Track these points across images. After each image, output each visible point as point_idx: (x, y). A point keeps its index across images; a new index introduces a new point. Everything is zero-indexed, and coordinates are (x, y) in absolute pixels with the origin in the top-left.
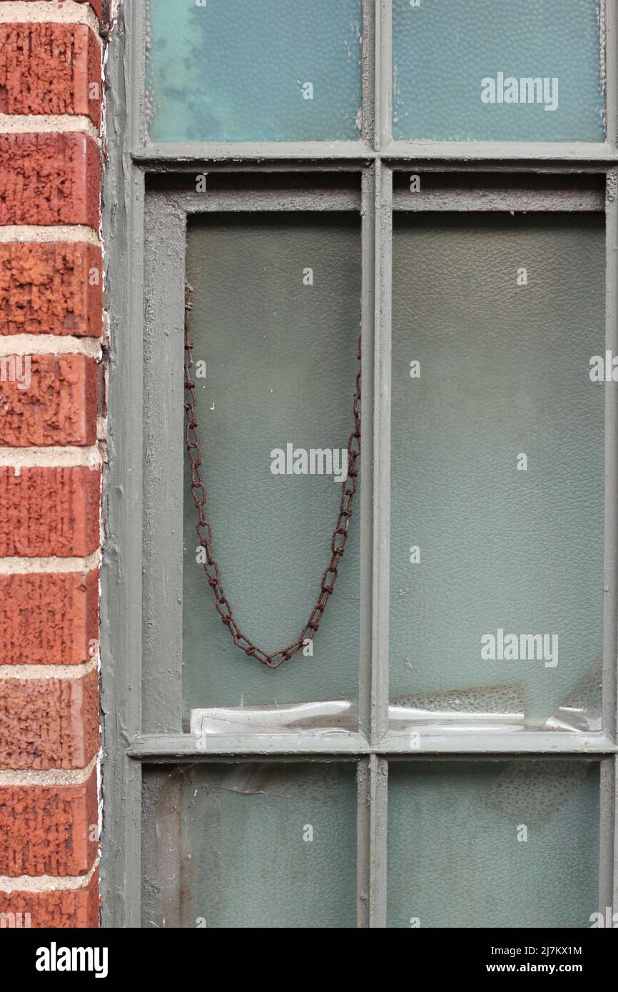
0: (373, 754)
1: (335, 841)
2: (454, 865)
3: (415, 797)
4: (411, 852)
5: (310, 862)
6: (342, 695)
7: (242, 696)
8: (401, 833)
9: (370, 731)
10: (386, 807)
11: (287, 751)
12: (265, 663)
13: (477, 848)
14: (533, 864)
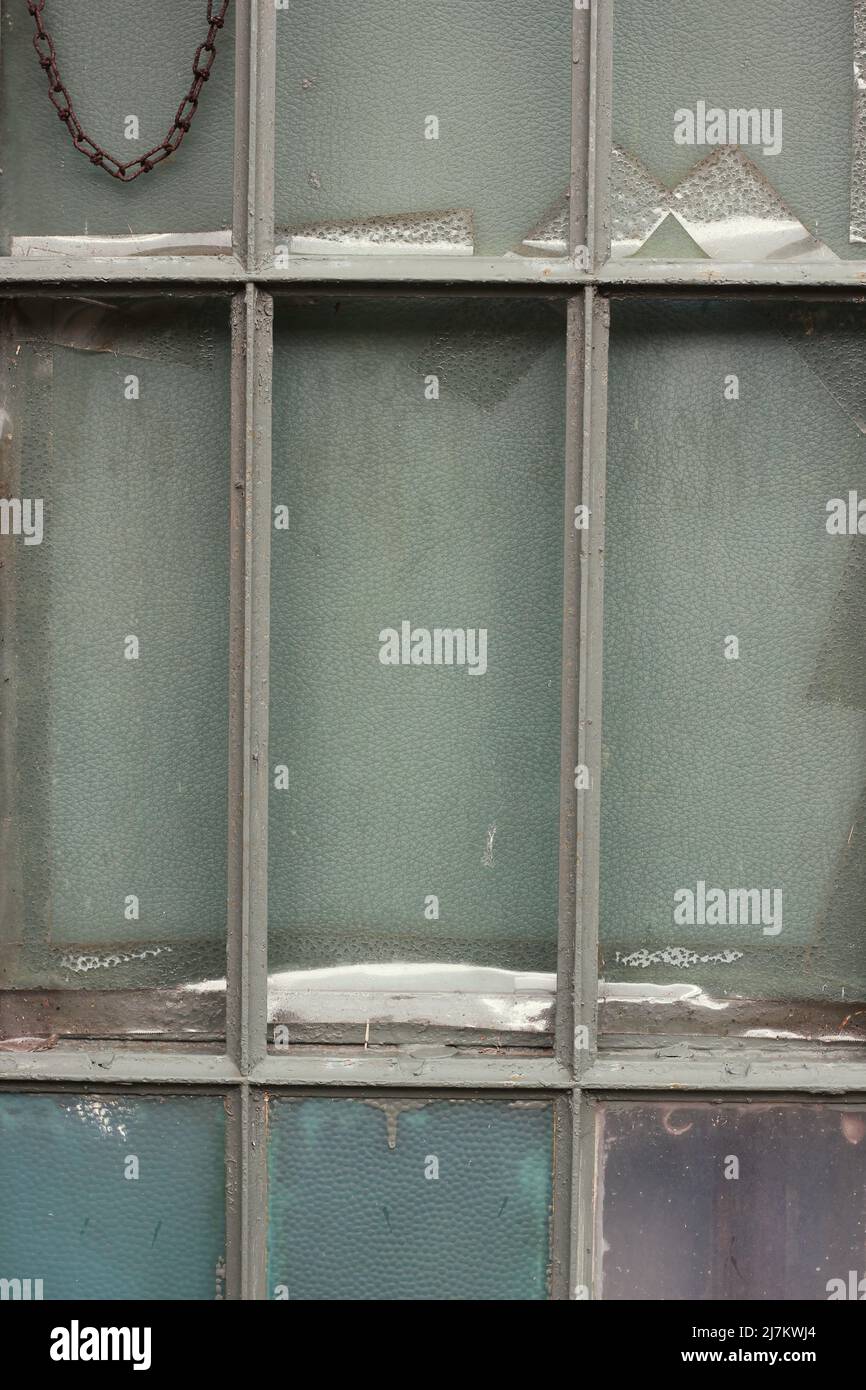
0: (250, 282)
1: (211, 420)
2: (374, 457)
3: (321, 361)
4: (315, 438)
5: (177, 450)
6: (224, 223)
7: (86, 224)
8: (301, 411)
9: (247, 252)
10: (270, 360)
11: (132, 277)
12: (117, 177)
13: (407, 434)
14: (483, 457)
